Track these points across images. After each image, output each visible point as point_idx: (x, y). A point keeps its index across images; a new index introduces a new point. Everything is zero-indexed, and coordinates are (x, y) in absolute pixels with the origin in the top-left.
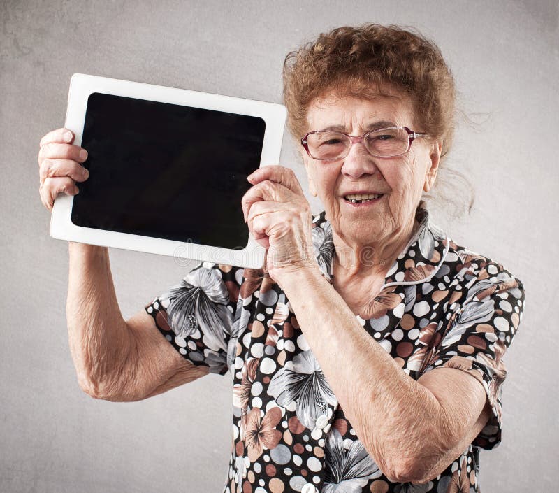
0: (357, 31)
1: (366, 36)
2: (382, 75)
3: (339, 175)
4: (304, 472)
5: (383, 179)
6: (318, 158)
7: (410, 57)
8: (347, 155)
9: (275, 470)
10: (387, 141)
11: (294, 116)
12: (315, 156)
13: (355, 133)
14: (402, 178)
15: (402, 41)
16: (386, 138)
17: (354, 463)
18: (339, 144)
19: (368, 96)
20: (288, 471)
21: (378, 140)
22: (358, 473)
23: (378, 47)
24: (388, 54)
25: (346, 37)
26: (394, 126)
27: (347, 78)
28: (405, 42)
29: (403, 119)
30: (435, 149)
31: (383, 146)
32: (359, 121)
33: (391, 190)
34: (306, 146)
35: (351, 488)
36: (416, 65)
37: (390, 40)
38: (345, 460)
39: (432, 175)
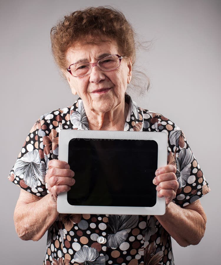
0: (84, 12)
1: (89, 14)
2: (101, 31)
3: (88, 83)
4: (97, 231)
5: (110, 81)
6: (77, 76)
7: (111, 20)
8: (91, 72)
9: (82, 233)
10: (109, 63)
11: (60, 58)
12: (75, 75)
13: (93, 61)
14: (119, 79)
15: (106, 14)
16: (108, 61)
17: (124, 222)
18: (86, 67)
19: (96, 42)
20: (88, 232)
21: (104, 63)
22: (126, 227)
23: (96, 18)
24: (101, 21)
25: (79, 16)
26: (111, 55)
27: (84, 36)
28: (108, 13)
29: (114, 51)
30: (129, 63)
31: (107, 65)
32: (93, 55)
33: (114, 85)
34: (70, 72)
35: (123, 234)
36: (115, 24)
37: (100, 14)
38: (119, 222)
39: (130, 75)
